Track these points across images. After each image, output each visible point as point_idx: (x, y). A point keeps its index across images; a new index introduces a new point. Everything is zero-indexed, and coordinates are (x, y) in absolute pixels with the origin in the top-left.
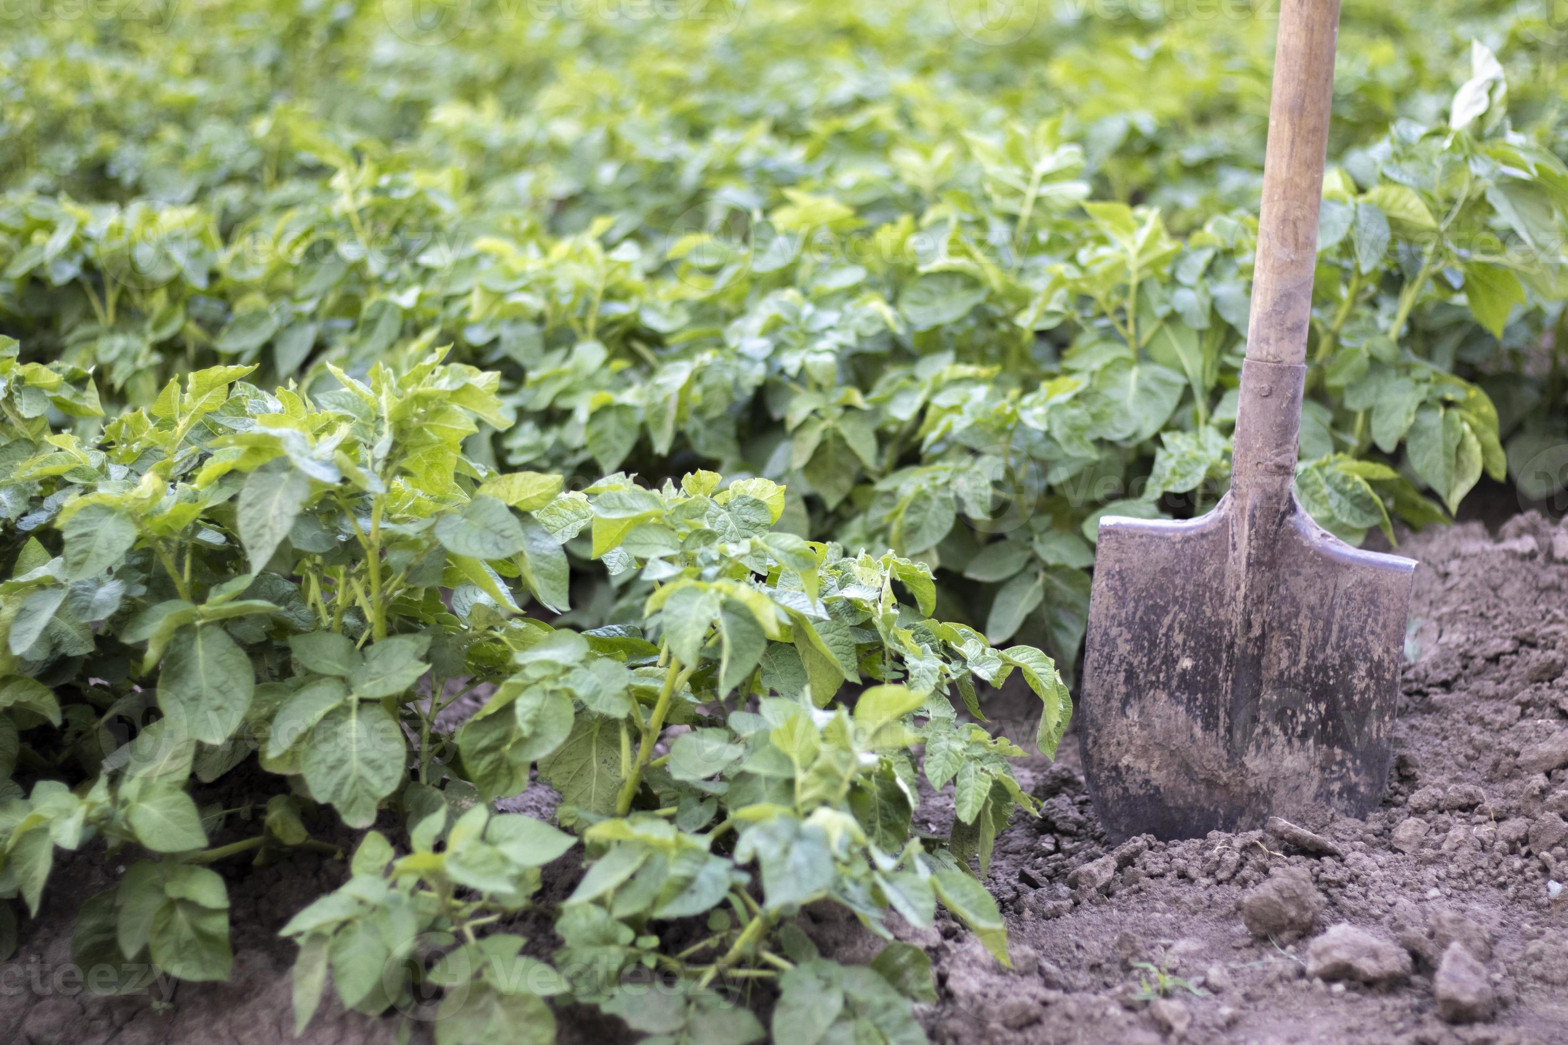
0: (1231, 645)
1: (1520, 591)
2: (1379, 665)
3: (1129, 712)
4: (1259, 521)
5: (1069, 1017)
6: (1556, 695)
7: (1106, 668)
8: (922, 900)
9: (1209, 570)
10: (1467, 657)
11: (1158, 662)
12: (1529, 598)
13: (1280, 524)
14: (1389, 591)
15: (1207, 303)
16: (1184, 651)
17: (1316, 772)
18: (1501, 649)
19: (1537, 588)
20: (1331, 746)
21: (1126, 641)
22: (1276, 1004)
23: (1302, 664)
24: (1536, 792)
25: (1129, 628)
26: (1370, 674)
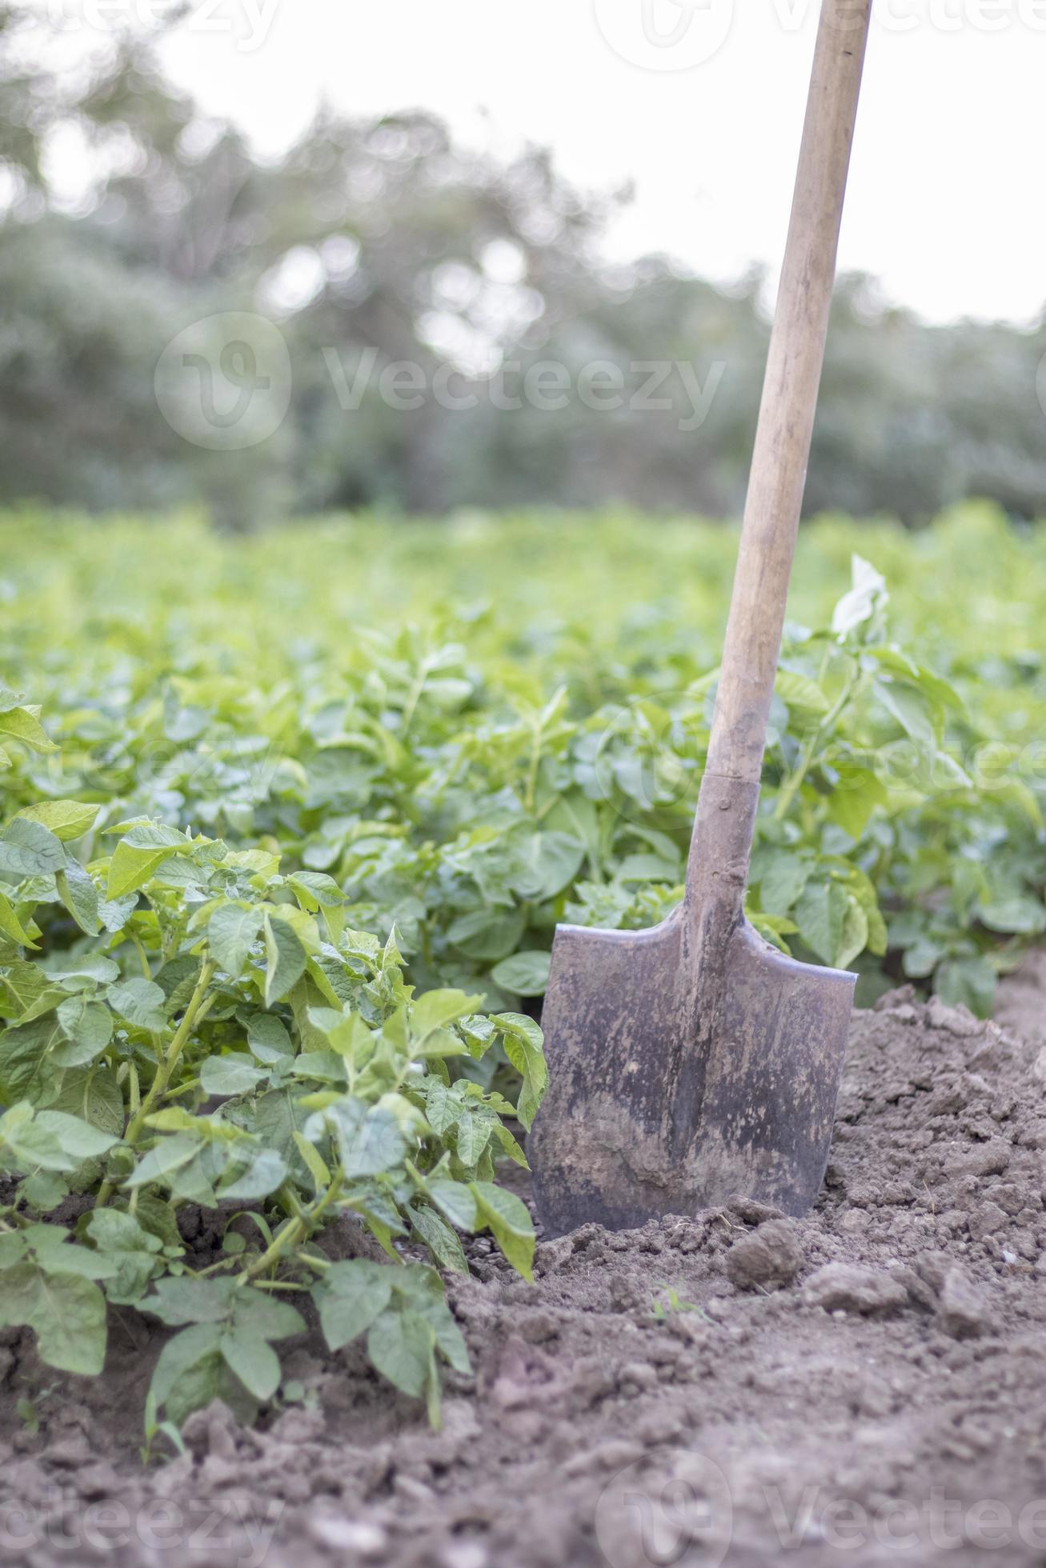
0: (678, 1049)
1: (905, 1050)
2: (820, 1070)
3: (575, 1112)
4: (713, 928)
5: (587, 1333)
6: (966, 1121)
7: (556, 1069)
8: (463, 1204)
9: (659, 977)
10: (868, 1099)
11: (605, 1065)
12: (914, 1056)
13: (731, 933)
14: (832, 999)
15: (608, 775)
16: (631, 1054)
17: (752, 1175)
18: (900, 1091)
19: (921, 1049)
20: (768, 1150)
21: (577, 1043)
22: (781, 1328)
23: (744, 1070)
24: (972, 1187)
25: (580, 1031)
26: (810, 1079)
